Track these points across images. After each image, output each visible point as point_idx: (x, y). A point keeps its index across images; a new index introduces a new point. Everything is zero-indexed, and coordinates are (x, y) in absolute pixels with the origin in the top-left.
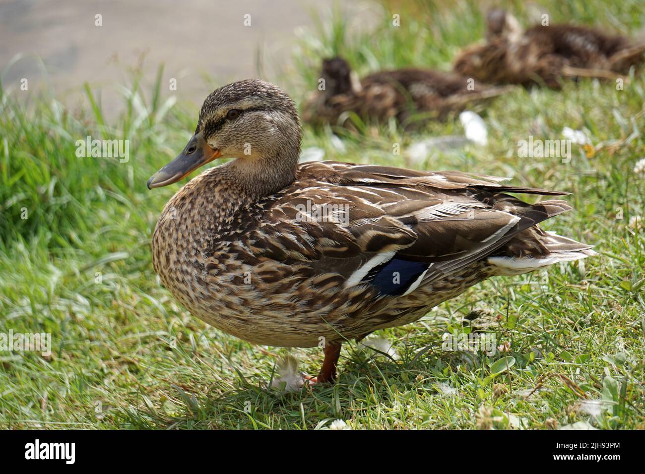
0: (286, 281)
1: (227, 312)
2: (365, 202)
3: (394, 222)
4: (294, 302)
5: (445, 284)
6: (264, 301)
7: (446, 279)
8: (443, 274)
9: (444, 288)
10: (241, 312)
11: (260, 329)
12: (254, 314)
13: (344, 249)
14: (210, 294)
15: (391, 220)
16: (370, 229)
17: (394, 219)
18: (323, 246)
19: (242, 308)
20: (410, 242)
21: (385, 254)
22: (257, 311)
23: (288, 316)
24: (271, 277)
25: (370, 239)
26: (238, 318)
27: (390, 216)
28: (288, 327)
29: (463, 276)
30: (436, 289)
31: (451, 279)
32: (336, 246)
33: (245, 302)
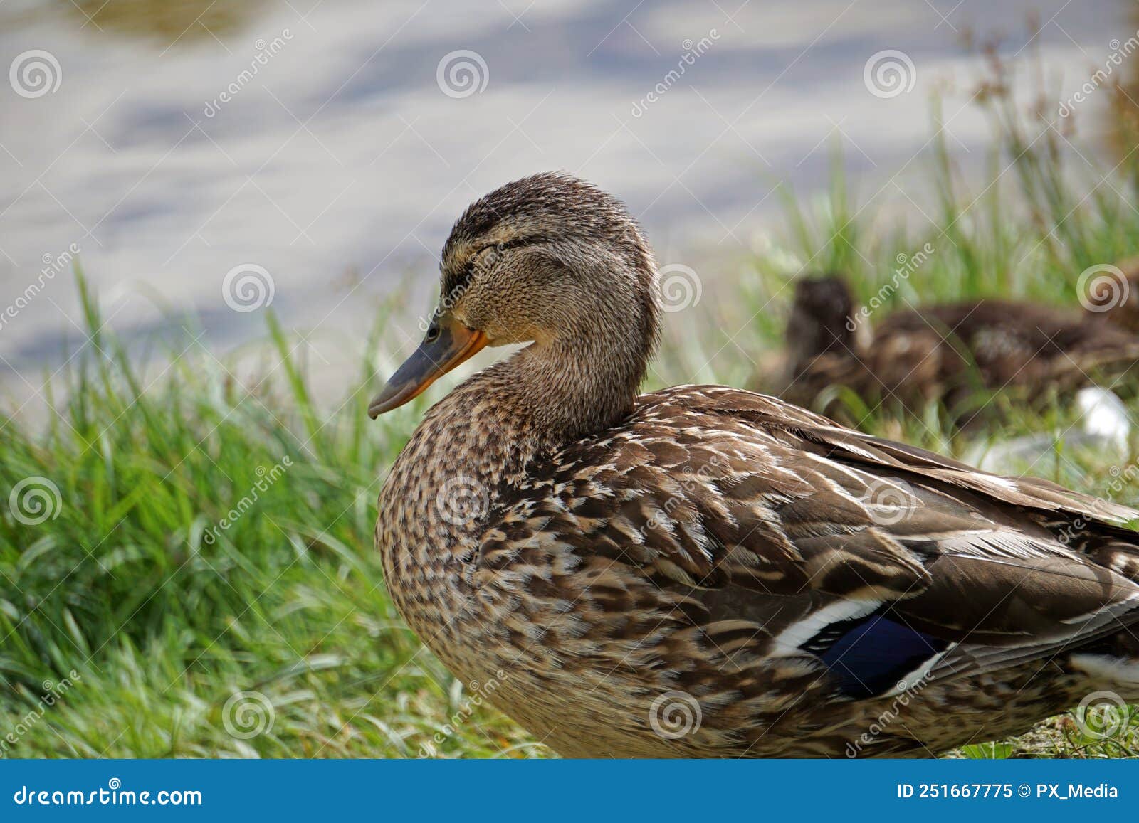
0: (642, 616)
1: (508, 652)
2: (837, 489)
3: (889, 543)
4: (651, 665)
5: (972, 693)
6: (588, 646)
7: (975, 682)
8: (977, 667)
9: (968, 701)
10: (539, 659)
11: (572, 709)
12: (565, 667)
13: (776, 576)
14: (479, 609)
15: (883, 539)
16: (837, 547)
17: (889, 538)
18: (734, 563)
19: (541, 650)
20: (916, 588)
21: (861, 602)
22: (570, 663)
23: (633, 694)
24: (611, 599)
25: (833, 566)
26: (531, 672)
27: (883, 531)
28: (628, 718)
29: (1012, 685)
30: (953, 700)
31: (986, 682)
32: (761, 567)
33: (549, 638)
